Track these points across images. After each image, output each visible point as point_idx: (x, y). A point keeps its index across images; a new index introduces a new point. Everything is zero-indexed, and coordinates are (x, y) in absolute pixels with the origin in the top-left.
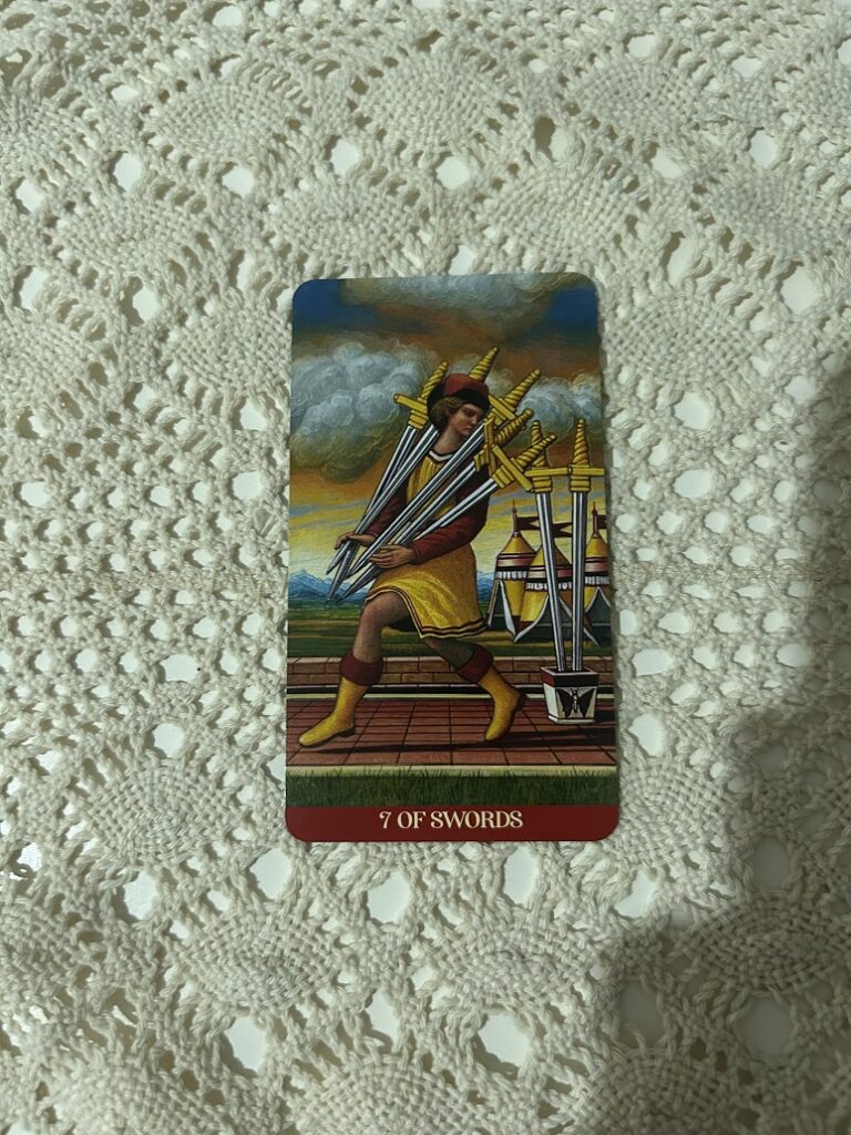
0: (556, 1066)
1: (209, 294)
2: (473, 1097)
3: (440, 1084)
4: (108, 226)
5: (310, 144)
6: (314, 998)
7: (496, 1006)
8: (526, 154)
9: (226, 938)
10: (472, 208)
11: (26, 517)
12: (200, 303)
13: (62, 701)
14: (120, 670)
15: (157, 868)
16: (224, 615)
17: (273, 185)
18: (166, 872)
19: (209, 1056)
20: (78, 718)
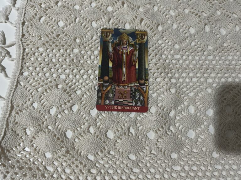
0: (117, 138)
1: (71, 23)
2: (104, 142)
3: (99, 140)
4: (55, 11)
5: (88, 3)
6: (80, 127)
7: (109, 129)
8: (120, 7)
9: (67, 117)
10: (112, 14)
11: (39, 52)
12: (70, 24)
13: (42, 80)
14: (52, 76)
15: (56, 106)
16: (70, 69)
17: (82, 8)
18: (58, 107)
19: (62, 135)
20: (45, 83)
